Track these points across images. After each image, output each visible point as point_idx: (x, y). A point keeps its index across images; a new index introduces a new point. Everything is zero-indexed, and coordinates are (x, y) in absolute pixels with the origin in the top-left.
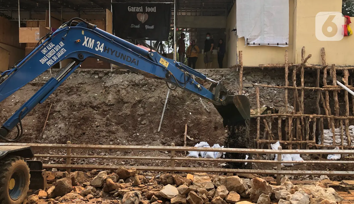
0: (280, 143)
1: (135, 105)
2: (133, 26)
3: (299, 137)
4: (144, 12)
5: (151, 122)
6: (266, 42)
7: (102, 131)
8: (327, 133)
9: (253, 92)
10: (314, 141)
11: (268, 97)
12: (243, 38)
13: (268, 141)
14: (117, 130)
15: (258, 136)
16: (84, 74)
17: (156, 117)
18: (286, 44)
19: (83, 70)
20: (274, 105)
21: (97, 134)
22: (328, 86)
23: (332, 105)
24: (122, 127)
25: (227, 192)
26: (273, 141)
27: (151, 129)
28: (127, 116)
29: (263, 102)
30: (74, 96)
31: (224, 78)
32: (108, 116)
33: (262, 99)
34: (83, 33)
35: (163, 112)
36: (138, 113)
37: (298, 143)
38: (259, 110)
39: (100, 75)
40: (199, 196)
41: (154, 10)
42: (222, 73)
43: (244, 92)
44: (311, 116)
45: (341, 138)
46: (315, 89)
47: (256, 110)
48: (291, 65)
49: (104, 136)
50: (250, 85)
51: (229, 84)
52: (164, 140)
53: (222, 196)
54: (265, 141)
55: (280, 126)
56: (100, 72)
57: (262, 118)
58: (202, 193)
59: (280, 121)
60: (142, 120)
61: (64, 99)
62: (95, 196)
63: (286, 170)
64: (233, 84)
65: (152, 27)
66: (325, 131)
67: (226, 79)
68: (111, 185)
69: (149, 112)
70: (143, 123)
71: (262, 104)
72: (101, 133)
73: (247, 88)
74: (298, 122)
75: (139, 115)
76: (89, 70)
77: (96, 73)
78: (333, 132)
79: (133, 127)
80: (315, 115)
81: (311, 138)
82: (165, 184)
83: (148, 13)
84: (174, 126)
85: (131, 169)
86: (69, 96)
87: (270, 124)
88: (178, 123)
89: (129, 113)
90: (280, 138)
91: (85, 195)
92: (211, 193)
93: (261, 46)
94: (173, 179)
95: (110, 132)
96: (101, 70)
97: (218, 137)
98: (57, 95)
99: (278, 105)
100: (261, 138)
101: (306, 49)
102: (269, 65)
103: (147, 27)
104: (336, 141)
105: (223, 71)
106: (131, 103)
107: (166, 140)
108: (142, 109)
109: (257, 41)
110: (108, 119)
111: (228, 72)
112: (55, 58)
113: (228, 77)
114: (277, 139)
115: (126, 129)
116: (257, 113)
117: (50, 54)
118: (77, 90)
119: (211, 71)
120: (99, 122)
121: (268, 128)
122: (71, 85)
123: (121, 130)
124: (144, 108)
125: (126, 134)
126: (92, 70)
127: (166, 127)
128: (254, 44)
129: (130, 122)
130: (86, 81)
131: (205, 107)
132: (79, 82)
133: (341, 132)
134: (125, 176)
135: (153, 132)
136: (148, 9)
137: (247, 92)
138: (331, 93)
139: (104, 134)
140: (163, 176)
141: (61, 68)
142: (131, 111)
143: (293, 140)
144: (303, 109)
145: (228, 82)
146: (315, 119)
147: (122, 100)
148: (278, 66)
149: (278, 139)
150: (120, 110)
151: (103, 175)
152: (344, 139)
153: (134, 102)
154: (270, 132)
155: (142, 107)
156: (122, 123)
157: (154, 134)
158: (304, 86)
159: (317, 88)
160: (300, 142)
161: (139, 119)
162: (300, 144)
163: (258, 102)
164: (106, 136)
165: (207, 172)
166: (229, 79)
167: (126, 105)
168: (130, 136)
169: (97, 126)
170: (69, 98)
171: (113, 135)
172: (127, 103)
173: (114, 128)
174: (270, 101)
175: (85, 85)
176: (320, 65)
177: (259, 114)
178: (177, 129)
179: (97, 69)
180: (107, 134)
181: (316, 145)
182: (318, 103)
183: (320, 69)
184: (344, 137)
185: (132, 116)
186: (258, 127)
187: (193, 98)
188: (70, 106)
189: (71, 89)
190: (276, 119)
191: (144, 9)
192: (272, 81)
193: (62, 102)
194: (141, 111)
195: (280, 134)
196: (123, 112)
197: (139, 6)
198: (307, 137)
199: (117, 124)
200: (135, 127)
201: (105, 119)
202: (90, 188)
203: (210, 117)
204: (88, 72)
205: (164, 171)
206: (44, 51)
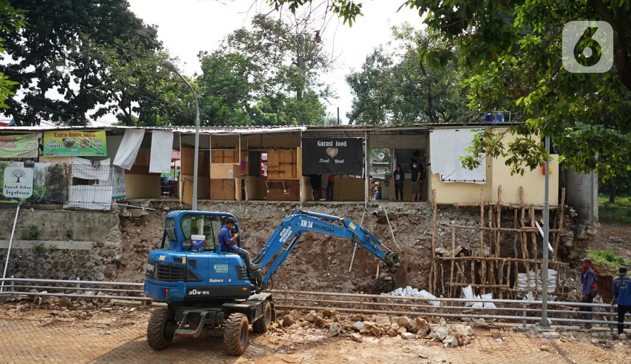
0: (472, 287)
1: (324, 243)
2: (321, 161)
3: (493, 281)
4: (334, 146)
5: (342, 261)
6: (462, 179)
7: (293, 270)
8: (521, 277)
9: (449, 231)
10: (508, 285)
11: (465, 237)
12: (438, 174)
13: (460, 284)
14: (308, 269)
15: (452, 278)
16: (270, 206)
17: (347, 256)
18: (484, 181)
19: (270, 202)
20: (470, 246)
21: (288, 273)
22: (525, 227)
23: (530, 247)
24: (312, 266)
25: (398, 327)
26: (465, 284)
27: (342, 268)
28: (317, 254)
29: (459, 242)
30: (262, 231)
31: (420, 213)
32: (298, 254)
33: (458, 239)
34: (301, 218)
35: (355, 251)
36: (328, 251)
37: (491, 287)
38: (453, 251)
39: (288, 208)
40: (378, 328)
41: (344, 144)
42: (418, 208)
43: (440, 230)
44: (505, 260)
45: (536, 283)
46: (511, 231)
47: (451, 251)
48: (487, 204)
49: (295, 276)
50: (447, 222)
51: (425, 219)
52: (355, 281)
53: (394, 329)
54: (457, 284)
55: (473, 269)
56: (287, 204)
57: (456, 261)
58: (381, 327)
59: (473, 264)
60: (332, 259)
61: (253, 234)
62: (310, 327)
63: (475, 314)
64: (429, 221)
65: (342, 161)
66: (520, 275)
67: (422, 214)
68: (320, 320)
69: (339, 251)
70: (333, 262)
71: (457, 244)
72: (291, 272)
73: (444, 225)
74: (492, 266)
75: (329, 253)
76: (276, 202)
77: (282, 205)
78: (528, 276)
79: (323, 266)
80: (509, 258)
81: (505, 282)
82: (356, 321)
83: (338, 147)
84: (365, 267)
85: (333, 310)
86: (257, 231)
87: (463, 267)
88: (370, 263)
89: (319, 251)
90: (473, 282)
91: (303, 326)
92: (388, 327)
93: (456, 183)
94: (362, 318)
95: (300, 271)
96: (288, 202)
97: (411, 278)
98: (245, 231)
99: (474, 245)
100: (454, 281)
101: (502, 188)
102: (464, 204)
103: (337, 161)
104: (531, 286)
105: (420, 205)
106: (321, 240)
107: (357, 281)
108: (332, 247)
109: (453, 178)
110: (297, 257)
111: (424, 207)
112: (287, 237)
113: (425, 212)
114: (469, 282)
115: (316, 268)
116: (451, 254)
117: (284, 235)
118: (265, 225)
119: (406, 205)
120: (289, 261)
121: (461, 272)
122: (259, 220)
123: (312, 269)
124: (335, 247)
125: (317, 274)
126: (279, 203)
127: (357, 268)
128: (449, 180)
129: (320, 261)
130: (273, 214)
131: (398, 246)
132: (267, 216)
133: (535, 276)
134: (328, 315)
135: (343, 272)
136: (338, 144)
137: (443, 230)
138: (529, 234)
139: (295, 273)
140: (355, 316)
141: (247, 199)
142: (322, 250)
143: (486, 284)
144: (499, 251)
145: (424, 217)
146: (509, 263)
147: (311, 237)
148: (473, 205)
149: (471, 282)
150: (309, 247)
151: (313, 313)
152: (540, 284)
153: (324, 239)
154: (463, 275)
155: (332, 245)
156: (312, 262)
157: (345, 275)
158: (501, 227)
159: (513, 229)
160: (492, 286)
161: (329, 258)
162: (494, 288)
163: (453, 242)
164: (297, 275)
165: (387, 314)
166: (425, 214)
167: (315, 242)
168: (321, 275)
169: (288, 265)
170: (258, 234)
171: (304, 274)
172: (316, 240)
173: (304, 267)
174: (467, 241)
175: (272, 220)
176: (518, 205)
177: (453, 257)
178: (369, 270)
179: (284, 202)
180: (298, 273)
181: (510, 289)
182: (515, 245)
183: (518, 209)
184: (539, 281)
185: (322, 255)
186: (452, 269)
187: (386, 236)
188: (260, 243)
189: (259, 223)
190: (469, 262)
191: (334, 144)
192: (471, 218)
193: (251, 238)
194: (331, 249)
195: (473, 277)
196: (313, 250)
197: (329, 141)
198: (501, 281)
199: (307, 263)
200: (325, 267)
201: (295, 257)
202: (305, 322)
203: (403, 257)
204: (275, 204)
205: (356, 313)
206: (281, 234)
